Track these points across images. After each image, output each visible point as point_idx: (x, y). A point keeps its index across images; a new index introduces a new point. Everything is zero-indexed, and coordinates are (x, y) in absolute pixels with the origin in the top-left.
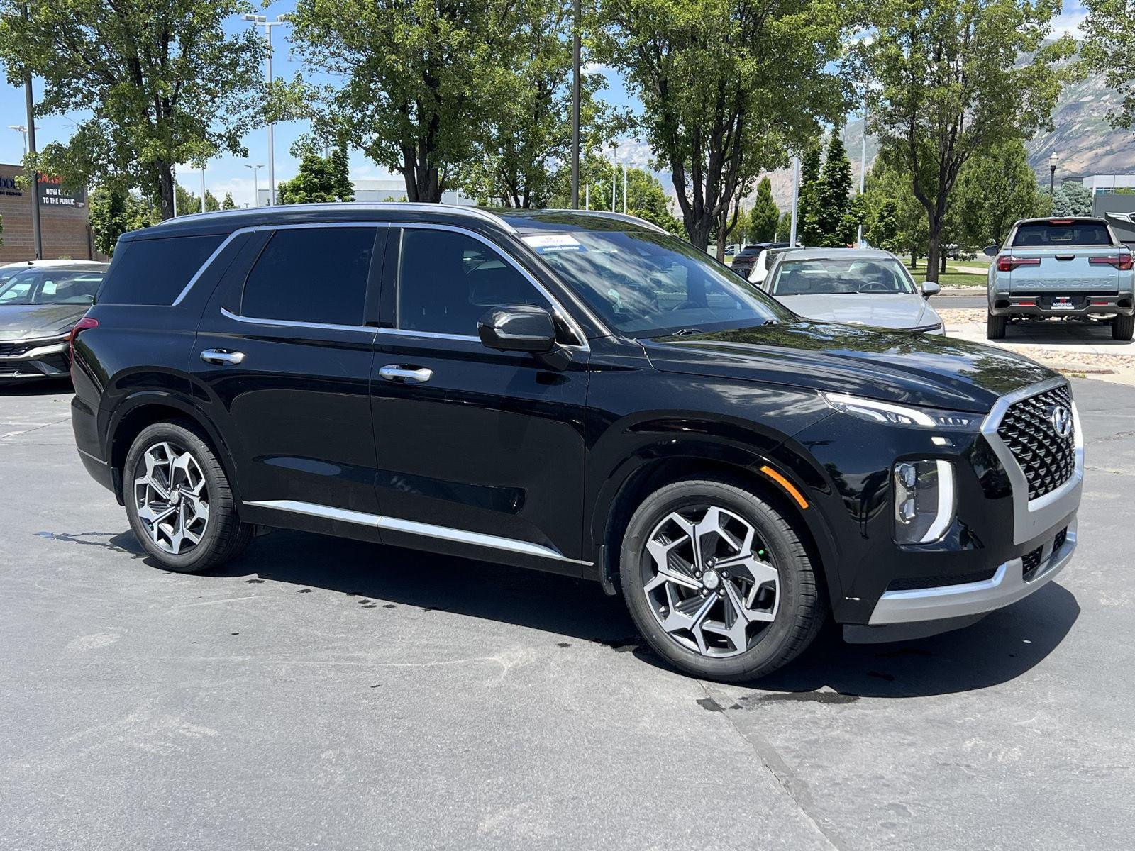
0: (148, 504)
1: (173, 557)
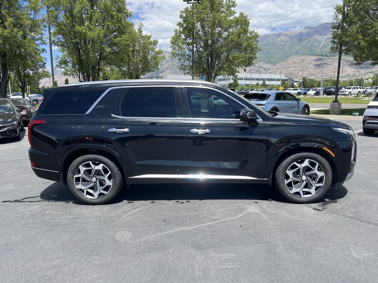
0: (81, 184)
1: (95, 200)
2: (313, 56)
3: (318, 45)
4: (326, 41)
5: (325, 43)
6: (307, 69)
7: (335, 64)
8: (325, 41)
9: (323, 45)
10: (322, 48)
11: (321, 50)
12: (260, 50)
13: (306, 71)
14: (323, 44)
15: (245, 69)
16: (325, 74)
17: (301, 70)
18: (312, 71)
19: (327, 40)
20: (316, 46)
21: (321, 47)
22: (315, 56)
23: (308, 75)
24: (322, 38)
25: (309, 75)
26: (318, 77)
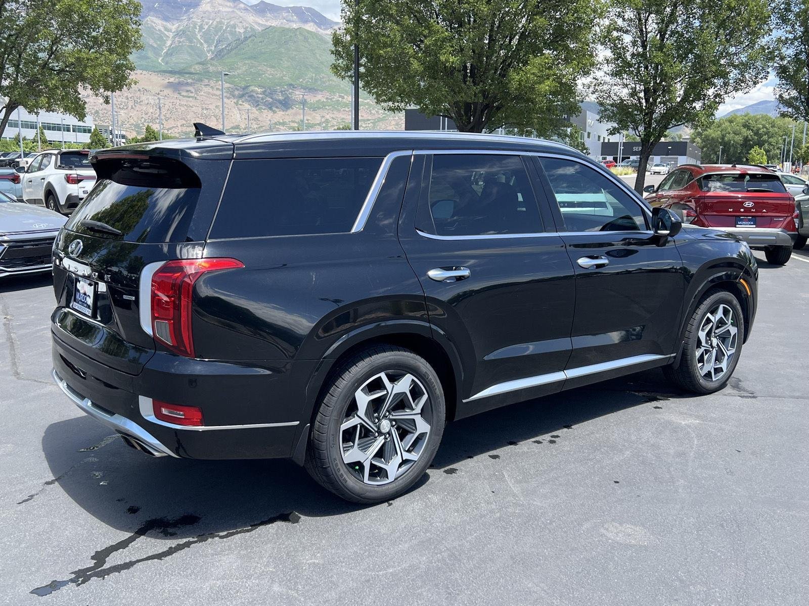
0: (357, 446)
1: (391, 486)
2: (150, 73)
3: (158, 45)
4: (176, 39)
5: (173, 42)
6: (138, 106)
7: (204, 97)
8: (174, 37)
9: (170, 46)
10: (169, 54)
11: (167, 59)
12: (140, 48)
13: (137, 108)
14: (169, 43)
15: (107, 97)
16: (184, 122)
17: (122, 106)
18: (151, 110)
19: (177, 34)
20: (152, 46)
21: (166, 53)
22: (155, 72)
23: (143, 120)
24: (167, 29)
25: (145, 122)
26: (167, 127)
